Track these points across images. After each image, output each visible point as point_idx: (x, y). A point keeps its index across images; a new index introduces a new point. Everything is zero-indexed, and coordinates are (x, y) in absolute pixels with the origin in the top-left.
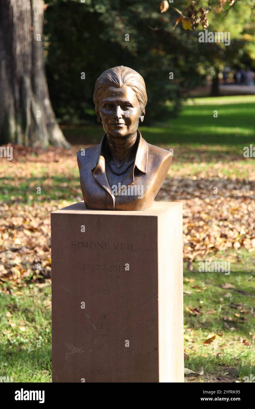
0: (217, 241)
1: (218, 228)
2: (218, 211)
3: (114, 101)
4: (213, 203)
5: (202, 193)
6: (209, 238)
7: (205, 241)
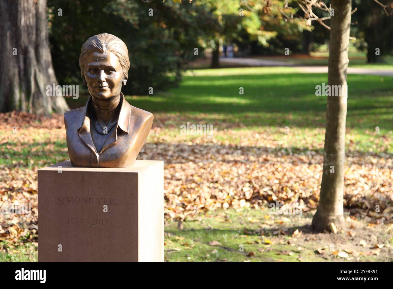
0: (208, 201)
1: (208, 190)
2: (210, 174)
3: (98, 66)
4: (206, 167)
5: (196, 158)
6: (200, 199)
7: (196, 201)
